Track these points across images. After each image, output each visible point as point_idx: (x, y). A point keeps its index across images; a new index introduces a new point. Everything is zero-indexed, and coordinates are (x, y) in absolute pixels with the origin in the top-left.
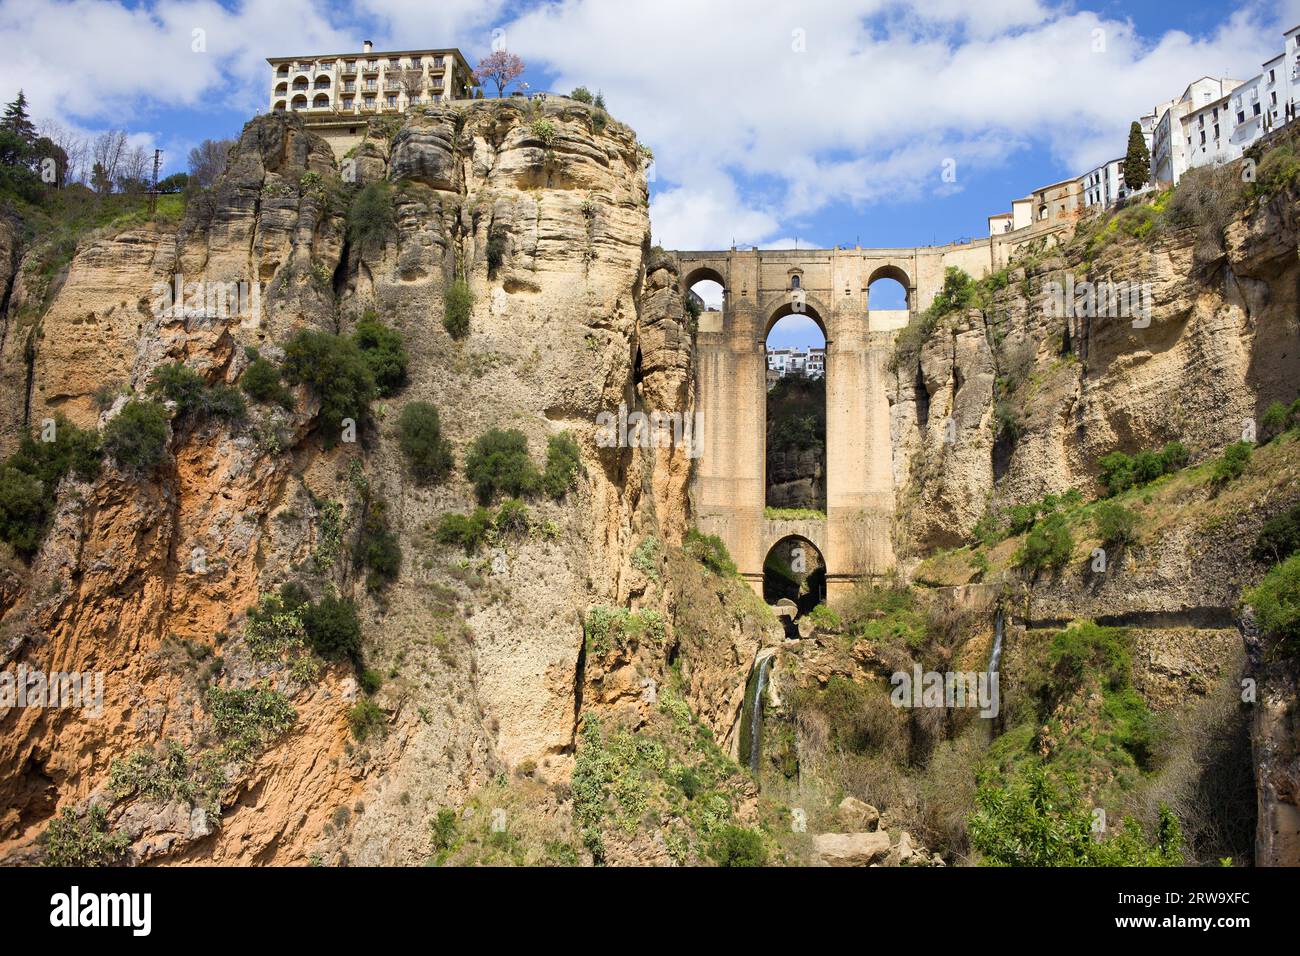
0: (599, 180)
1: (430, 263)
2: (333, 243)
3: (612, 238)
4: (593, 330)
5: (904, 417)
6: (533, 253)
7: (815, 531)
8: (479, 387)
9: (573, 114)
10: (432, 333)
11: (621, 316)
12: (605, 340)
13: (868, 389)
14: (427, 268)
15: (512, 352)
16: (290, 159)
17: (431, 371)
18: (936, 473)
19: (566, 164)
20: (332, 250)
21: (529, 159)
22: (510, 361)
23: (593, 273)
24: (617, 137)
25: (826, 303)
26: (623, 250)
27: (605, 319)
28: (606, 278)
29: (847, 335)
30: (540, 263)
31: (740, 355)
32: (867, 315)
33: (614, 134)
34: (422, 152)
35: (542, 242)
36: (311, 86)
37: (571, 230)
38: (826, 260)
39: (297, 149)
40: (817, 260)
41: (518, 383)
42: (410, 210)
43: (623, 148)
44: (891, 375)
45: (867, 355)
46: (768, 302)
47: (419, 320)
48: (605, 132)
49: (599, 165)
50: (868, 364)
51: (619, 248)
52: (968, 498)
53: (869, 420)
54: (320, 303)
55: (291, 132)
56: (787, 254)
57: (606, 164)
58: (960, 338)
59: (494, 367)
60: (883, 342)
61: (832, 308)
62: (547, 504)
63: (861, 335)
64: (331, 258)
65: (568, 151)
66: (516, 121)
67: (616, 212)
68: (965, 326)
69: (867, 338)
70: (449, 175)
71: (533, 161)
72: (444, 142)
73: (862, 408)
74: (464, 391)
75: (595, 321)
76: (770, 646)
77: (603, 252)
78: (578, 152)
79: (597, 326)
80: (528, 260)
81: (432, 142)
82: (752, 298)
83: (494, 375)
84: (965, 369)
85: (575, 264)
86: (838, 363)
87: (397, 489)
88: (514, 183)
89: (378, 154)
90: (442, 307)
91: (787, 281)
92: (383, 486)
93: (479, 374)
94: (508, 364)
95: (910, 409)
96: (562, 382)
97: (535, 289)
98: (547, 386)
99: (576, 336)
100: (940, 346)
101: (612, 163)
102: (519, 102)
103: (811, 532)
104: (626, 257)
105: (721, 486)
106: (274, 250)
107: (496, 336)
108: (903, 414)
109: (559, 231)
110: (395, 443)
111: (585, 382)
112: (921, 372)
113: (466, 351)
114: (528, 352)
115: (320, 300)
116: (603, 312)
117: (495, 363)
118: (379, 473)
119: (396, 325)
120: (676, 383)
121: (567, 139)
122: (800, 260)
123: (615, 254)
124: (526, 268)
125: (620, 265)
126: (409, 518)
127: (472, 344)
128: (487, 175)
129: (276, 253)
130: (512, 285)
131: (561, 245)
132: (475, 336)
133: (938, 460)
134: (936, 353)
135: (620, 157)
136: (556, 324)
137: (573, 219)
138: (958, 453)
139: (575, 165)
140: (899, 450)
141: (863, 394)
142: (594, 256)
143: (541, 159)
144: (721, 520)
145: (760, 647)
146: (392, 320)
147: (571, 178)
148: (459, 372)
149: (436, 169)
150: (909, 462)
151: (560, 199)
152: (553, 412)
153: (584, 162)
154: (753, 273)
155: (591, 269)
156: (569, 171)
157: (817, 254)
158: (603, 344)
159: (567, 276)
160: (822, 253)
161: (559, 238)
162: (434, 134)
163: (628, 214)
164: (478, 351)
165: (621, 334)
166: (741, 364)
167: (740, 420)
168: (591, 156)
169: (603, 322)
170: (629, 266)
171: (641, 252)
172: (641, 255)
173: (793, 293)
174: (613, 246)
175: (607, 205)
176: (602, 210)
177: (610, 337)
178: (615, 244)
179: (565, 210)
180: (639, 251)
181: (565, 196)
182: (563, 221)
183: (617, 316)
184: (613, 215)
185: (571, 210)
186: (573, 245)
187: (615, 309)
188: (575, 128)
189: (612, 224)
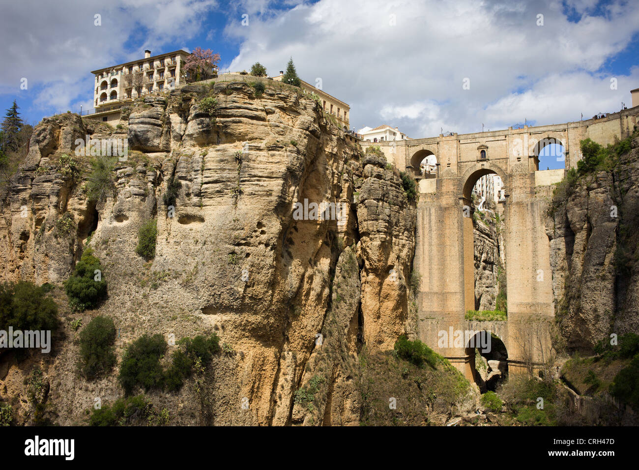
0: (253, 133)
1: (129, 210)
2: (81, 199)
3: (255, 176)
4: (236, 248)
5: (559, 249)
6: (199, 194)
7: (499, 329)
8: (156, 297)
9: (232, 89)
10: (128, 259)
11: (263, 232)
12: (243, 255)
13: (534, 229)
14: (127, 213)
15: (179, 268)
16: (62, 145)
17: (123, 288)
18: (576, 295)
19: (226, 127)
20: (81, 204)
21: (200, 126)
22: (177, 276)
23: (240, 204)
24: (276, 97)
25: (504, 168)
26: (265, 184)
27: (244, 239)
28: (249, 207)
29: (518, 191)
30: (205, 201)
31: (446, 208)
32: (533, 174)
33: (272, 95)
34: (135, 131)
35: (205, 186)
36: (109, 86)
37: (226, 174)
38: (503, 138)
39: (65, 138)
40: (497, 138)
41: (182, 291)
42: (121, 173)
43: (282, 103)
44: (549, 219)
45: (532, 204)
46: (464, 170)
47: (121, 251)
48: (264, 95)
49: (255, 122)
50: (533, 211)
51: (261, 183)
52: (597, 318)
53: (534, 251)
54: (58, 246)
55: (62, 128)
56: (477, 136)
57: (263, 120)
58: (592, 194)
59: (165, 281)
60: (544, 194)
61: (509, 171)
62: (168, 396)
63: (529, 190)
64: (80, 210)
65: (229, 116)
66: (193, 101)
67: (263, 155)
68: (595, 185)
69: (533, 192)
70: (157, 142)
71: (203, 127)
72: (152, 121)
73: (530, 243)
74: (144, 301)
75: (237, 241)
76: (457, 416)
77: (247, 188)
78: (235, 116)
79: (239, 244)
80: (195, 199)
81: (142, 123)
82: (454, 169)
83: (165, 287)
84: (594, 219)
85: (228, 199)
86: (512, 210)
87: (70, 384)
88: (195, 143)
89: (124, 131)
90: (137, 240)
91: (478, 154)
92: (60, 384)
93: (155, 287)
94: (176, 278)
95: (561, 243)
96: (211, 289)
97: (202, 220)
98: (202, 291)
99: (221, 254)
100: (577, 200)
101: (269, 117)
102: (195, 87)
103: (497, 329)
104: (267, 189)
105: (435, 298)
106: (42, 209)
107: (170, 258)
108: (558, 247)
109: (216, 176)
110: (78, 349)
111: (229, 287)
112: (567, 218)
113: (152, 269)
114: (191, 268)
115: (59, 243)
116: (242, 234)
117: (166, 278)
118: (58, 375)
119: (107, 255)
120: (377, 243)
121: (226, 108)
122: (486, 139)
123: (257, 188)
124: (195, 205)
125: (262, 196)
126: (78, 405)
127: (156, 265)
128: (181, 139)
129: (44, 211)
130: (185, 219)
131: (218, 187)
132: (157, 258)
133: (577, 286)
134: (576, 205)
135: (277, 110)
136: (209, 246)
137: (228, 166)
138: (589, 284)
139: (234, 126)
140: (556, 273)
141: (530, 232)
142: (241, 192)
143: (208, 125)
144: (434, 322)
145: (450, 418)
146: (105, 251)
147: (231, 135)
148: (143, 286)
149: (147, 140)
150: (564, 281)
151: (219, 153)
152: (207, 310)
153: (240, 122)
154: (454, 151)
155: (239, 203)
156: (229, 131)
157: (497, 134)
158: (241, 258)
159: (222, 209)
160: (501, 133)
161: (216, 182)
162: (144, 117)
163: (273, 155)
164: (158, 269)
165: (262, 247)
166: (446, 214)
167: (447, 253)
168: (246, 117)
169: (243, 242)
170: (271, 195)
171: (282, 182)
172: (284, 184)
173: (481, 163)
174: (256, 182)
175: (255, 152)
176: (250, 156)
177: (248, 252)
178: (258, 180)
179: (222, 161)
180: (281, 182)
181: (224, 150)
182: (220, 169)
183: (258, 233)
184: (259, 159)
185: (227, 160)
186: (227, 185)
187: (257, 229)
188: (235, 99)
189: (256, 166)
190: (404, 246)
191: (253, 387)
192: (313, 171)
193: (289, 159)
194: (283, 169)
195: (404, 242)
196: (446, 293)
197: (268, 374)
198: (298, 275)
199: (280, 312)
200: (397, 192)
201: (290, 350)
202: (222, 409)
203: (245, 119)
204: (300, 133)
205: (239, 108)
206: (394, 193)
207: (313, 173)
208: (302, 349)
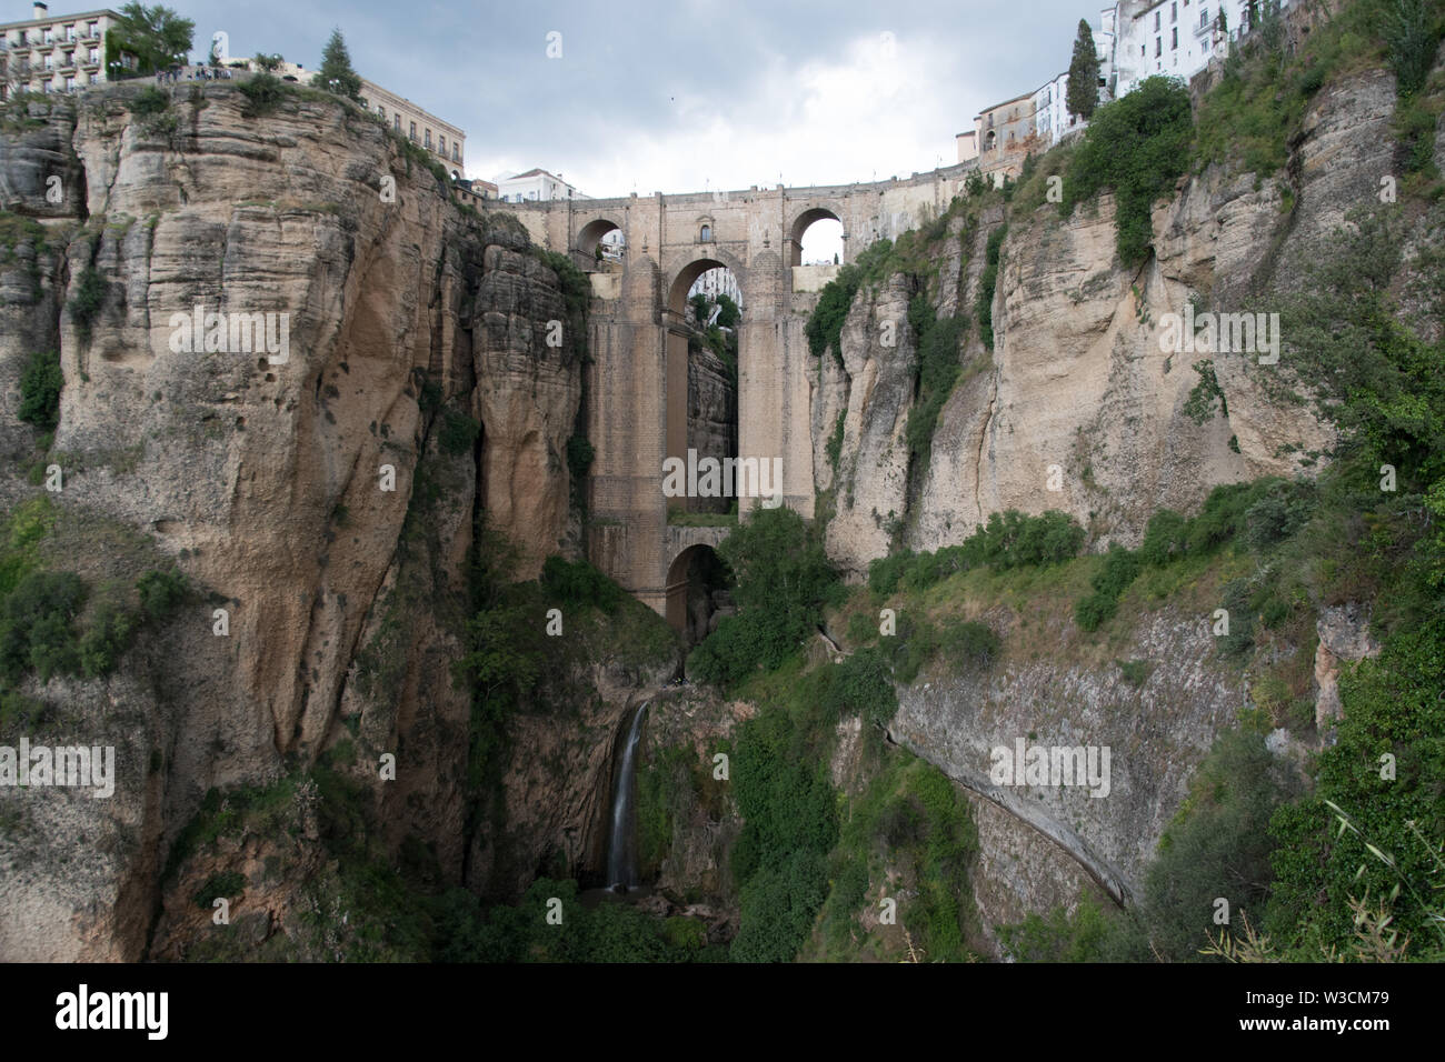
0: (250, 185)
3: (254, 270)
4: (218, 406)
5: (827, 404)
6: (144, 304)
7: (724, 542)
11: (270, 378)
12: (232, 422)
13: (786, 368)
19: (196, 171)
21: (144, 169)
22: (103, 461)
25: (741, 258)
26: (274, 285)
29: (763, 299)
30: (156, 317)
31: (637, 328)
35: (155, 288)
37: (195, 266)
38: (742, 204)
43: (311, 129)
45: (786, 324)
46: (672, 259)
50: (786, 337)
51: (266, 284)
53: (786, 407)
56: (696, 197)
57: (272, 159)
59: (82, 470)
60: (807, 307)
61: (748, 265)
65: (201, 151)
66: (130, 118)
67: (270, 230)
68: (886, 296)
69: (788, 302)
71: (149, 172)
72: (47, 153)
73: (778, 392)
75: (219, 394)
77: (238, 294)
78: (214, 152)
80: (137, 314)
81: (24, 156)
82: (652, 256)
86: (751, 334)
91: (694, 232)
95: (833, 394)
96: (170, 485)
101: (285, 153)
103: (720, 542)
104: (277, 295)
105: (616, 488)
107: (89, 427)
108: (825, 400)
109: (175, 270)
112: (839, 352)
116: (229, 380)
121: (195, 135)
122: (710, 206)
123: (258, 294)
124: (136, 326)
127: (62, 440)
130: (117, 351)
131: (180, 289)
132: (63, 427)
134: (855, 329)
135: (302, 142)
137: (200, 250)
139: (211, 171)
140: (820, 445)
141: (779, 374)
143: (159, 168)
144: (613, 529)
147: (207, 188)
149: (36, 193)
151: (182, 223)
152: (163, 524)
153: (224, 163)
154: (653, 225)
156: (203, 180)
158: (227, 427)
160: (738, 196)
161: (176, 280)
162: (29, 144)
163: (289, 231)
165: (270, 404)
166: (638, 338)
167: (638, 408)
168: (237, 153)
169: (231, 396)
171: (307, 282)
172: (311, 285)
173: (701, 248)
174: (255, 283)
175: (253, 223)
176: (243, 232)
177: (241, 414)
178: (260, 279)
179: (188, 239)
180: (304, 281)
181: (194, 218)
182: (184, 256)
183: (259, 380)
184: (263, 237)
185: (199, 238)
186: (198, 288)
187: (258, 371)
188: (215, 117)
189: (256, 250)
190: (559, 394)
191: (260, 661)
192: (379, 258)
193: (323, 239)
194: (309, 257)
195: (559, 388)
196: (636, 478)
197: (291, 637)
198: (345, 455)
199: (311, 524)
200: (547, 298)
201: (333, 591)
202: (201, 703)
203: (234, 157)
204: (347, 188)
205: (224, 135)
206: (542, 299)
207: (380, 262)
208: (356, 587)
